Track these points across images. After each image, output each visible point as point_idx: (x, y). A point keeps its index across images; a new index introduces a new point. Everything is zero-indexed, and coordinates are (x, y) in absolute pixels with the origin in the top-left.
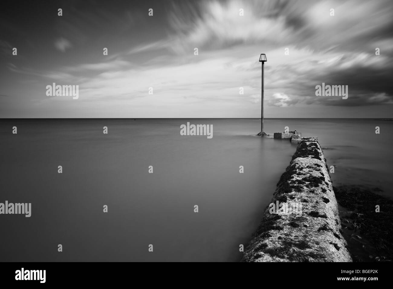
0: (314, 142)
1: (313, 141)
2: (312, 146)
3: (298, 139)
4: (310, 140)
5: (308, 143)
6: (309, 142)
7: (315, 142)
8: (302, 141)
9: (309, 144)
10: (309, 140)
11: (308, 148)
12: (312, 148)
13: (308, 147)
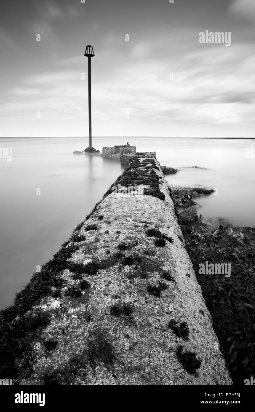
0: (150, 159)
1: (149, 157)
2: (147, 164)
3: (130, 155)
4: (146, 155)
5: (141, 160)
6: (144, 158)
7: (152, 158)
8: (136, 157)
9: (144, 161)
10: (144, 156)
11: (140, 168)
12: (148, 167)
13: (141, 166)
